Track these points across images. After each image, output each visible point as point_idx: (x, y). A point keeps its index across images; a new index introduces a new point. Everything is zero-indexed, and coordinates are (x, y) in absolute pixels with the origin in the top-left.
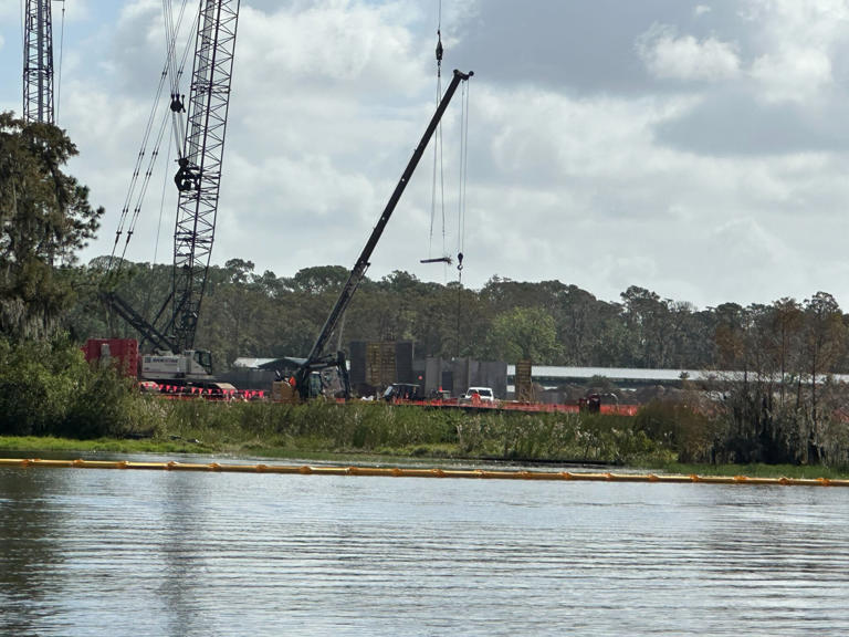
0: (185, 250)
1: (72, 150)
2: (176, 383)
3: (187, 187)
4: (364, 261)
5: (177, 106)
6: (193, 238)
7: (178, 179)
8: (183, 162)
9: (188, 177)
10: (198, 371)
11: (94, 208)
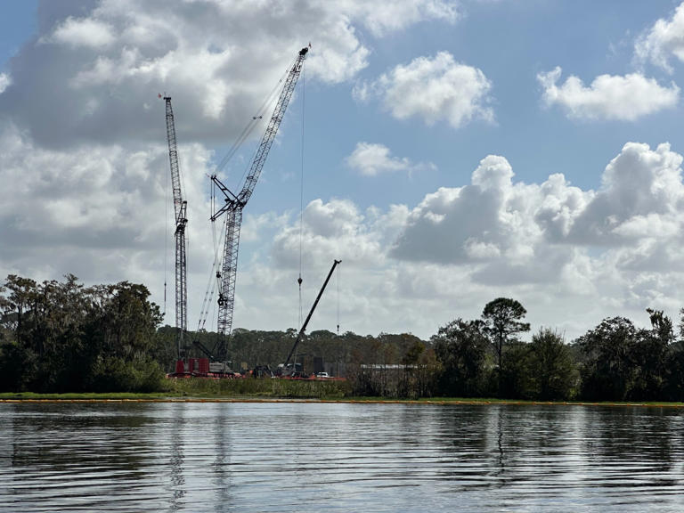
0: (222, 326)
1: (149, 294)
2: (221, 373)
3: (222, 304)
4: (304, 329)
5: (218, 276)
6: (224, 322)
7: (219, 302)
8: (221, 295)
9: (223, 301)
10: (228, 369)
11: (161, 313)
